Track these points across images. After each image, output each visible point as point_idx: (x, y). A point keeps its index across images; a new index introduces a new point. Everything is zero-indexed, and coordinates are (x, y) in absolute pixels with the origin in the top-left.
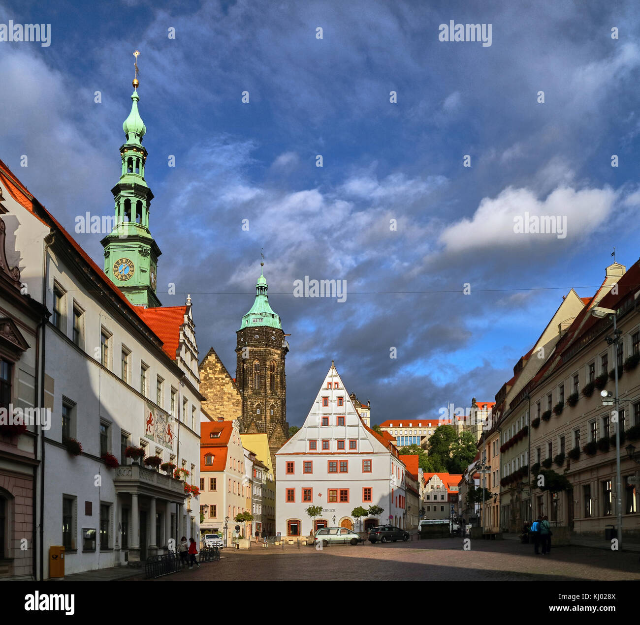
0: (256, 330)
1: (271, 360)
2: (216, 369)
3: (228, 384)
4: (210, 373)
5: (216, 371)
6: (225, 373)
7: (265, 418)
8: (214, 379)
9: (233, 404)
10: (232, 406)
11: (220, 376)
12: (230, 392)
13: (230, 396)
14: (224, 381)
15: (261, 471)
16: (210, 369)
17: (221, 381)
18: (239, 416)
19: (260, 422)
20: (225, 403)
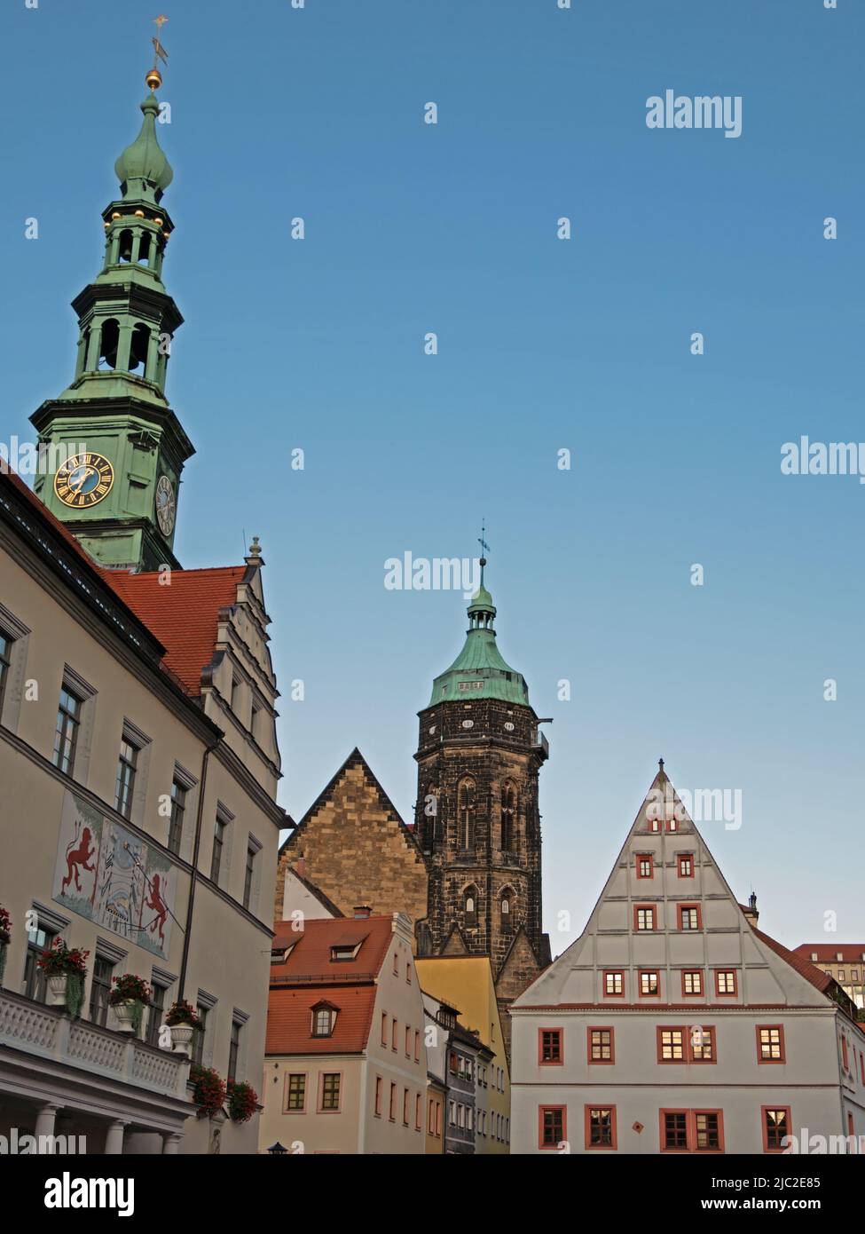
0: (466, 707)
1: (501, 778)
2: (364, 801)
3: (392, 835)
4: (350, 811)
5: (364, 805)
6: (385, 809)
7: (488, 920)
8: (358, 823)
9: (406, 885)
10: (402, 891)
11: (375, 817)
12: (398, 855)
13: (398, 866)
14: (384, 830)
15: (471, 1057)
16: (350, 799)
17: (376, 829)
18: (420, 917)
19: (475, 931)
20: (385, 884)
